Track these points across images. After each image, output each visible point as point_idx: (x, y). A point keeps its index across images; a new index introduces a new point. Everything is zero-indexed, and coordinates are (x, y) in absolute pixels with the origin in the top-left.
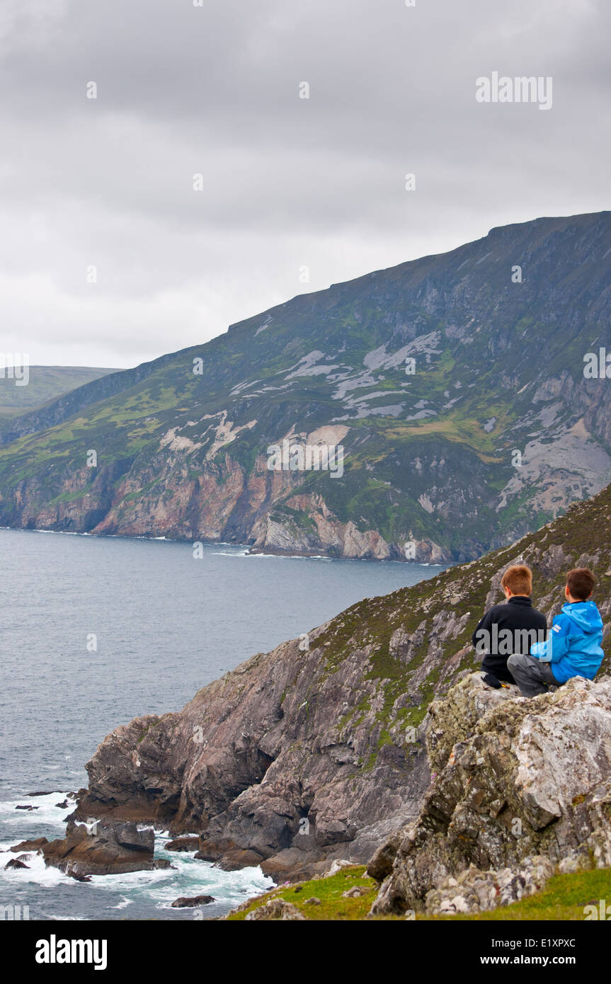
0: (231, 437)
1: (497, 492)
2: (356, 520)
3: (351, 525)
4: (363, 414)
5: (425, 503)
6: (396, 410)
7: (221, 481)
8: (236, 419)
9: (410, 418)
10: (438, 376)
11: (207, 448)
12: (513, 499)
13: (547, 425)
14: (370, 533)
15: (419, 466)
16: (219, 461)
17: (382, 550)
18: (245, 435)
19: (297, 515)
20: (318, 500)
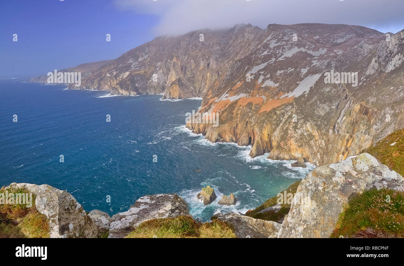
1: (148, 82)
3: (123, 90)
5: (137, 85)
6: (138, 68)
7: (113, 81)
8: (116, 71)
9: (141, 69)
10: (147, 62)
12: (150, 83)
13: (157, 70)
14: (126, 91)
15: (136, 79)
18: (117, 73)
19: (116, 89)
20: (118, 86)
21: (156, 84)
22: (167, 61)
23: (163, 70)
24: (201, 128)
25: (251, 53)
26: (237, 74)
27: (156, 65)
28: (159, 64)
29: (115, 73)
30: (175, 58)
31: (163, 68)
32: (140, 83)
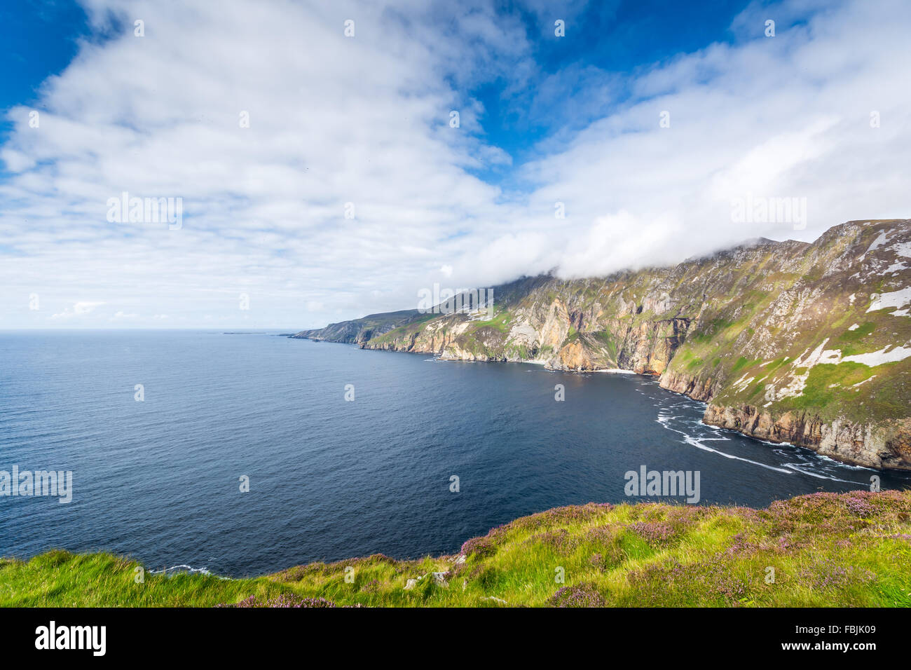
0: (442, 326)
1: (504, 340)
2: (466, 349)
3: (464, 351)
4: (473, 320)
5: (485, 344)
8: (443, 322)
11: (435, 330)
12: (509, 342)
13: (518, 321)
14: (469, 352)
16: (438, 333)
17: (472, 358)
18: (445, 326)
19: (452, 348)
20: (456, 344)
21: (520, 344)
22: (540, 306)
23: (530, 321)
24: (786, 426)
25: (839, 270)
26: (829, 311)
27: (515, 313)
28: (521, 311)
29: (441, 326)
30: (557, 300)
31: (530, 318)
32: (490, 342)
